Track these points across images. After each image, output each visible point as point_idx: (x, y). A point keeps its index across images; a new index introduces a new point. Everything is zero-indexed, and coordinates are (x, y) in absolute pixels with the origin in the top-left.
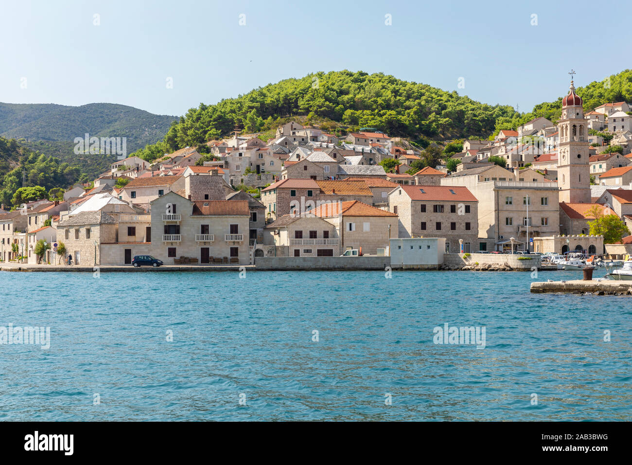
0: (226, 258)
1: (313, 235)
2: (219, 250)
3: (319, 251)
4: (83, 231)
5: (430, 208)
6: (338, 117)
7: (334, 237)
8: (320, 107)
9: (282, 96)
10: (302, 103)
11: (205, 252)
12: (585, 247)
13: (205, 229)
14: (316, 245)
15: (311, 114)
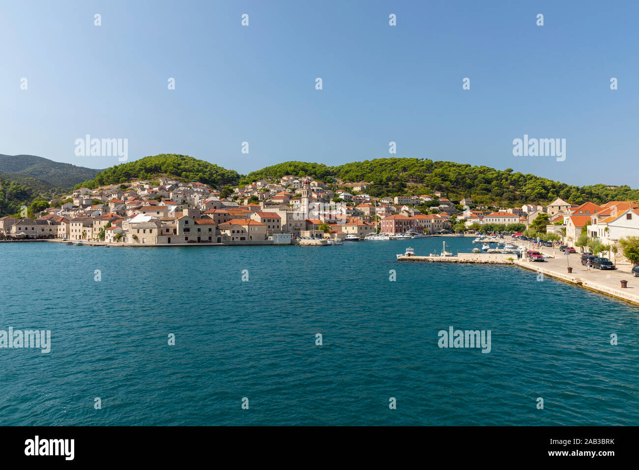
0: (207, 241)
1: (238, 232)
2: (204, 238)
3: (241, 238)
4: (148, 231)
5: (266, 221)
6: (179, 175)
7: (245, 232)
8: (172, 170)
9: (153, 164)
10: (163, 168)
11: (199, 238)
12: (319, 234)
13: (199, 230)
14: (240, 235)
15: (168, 173)
